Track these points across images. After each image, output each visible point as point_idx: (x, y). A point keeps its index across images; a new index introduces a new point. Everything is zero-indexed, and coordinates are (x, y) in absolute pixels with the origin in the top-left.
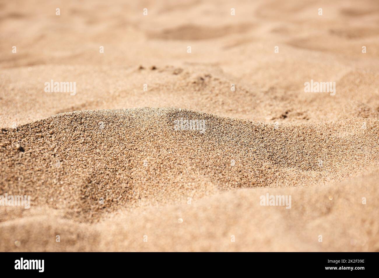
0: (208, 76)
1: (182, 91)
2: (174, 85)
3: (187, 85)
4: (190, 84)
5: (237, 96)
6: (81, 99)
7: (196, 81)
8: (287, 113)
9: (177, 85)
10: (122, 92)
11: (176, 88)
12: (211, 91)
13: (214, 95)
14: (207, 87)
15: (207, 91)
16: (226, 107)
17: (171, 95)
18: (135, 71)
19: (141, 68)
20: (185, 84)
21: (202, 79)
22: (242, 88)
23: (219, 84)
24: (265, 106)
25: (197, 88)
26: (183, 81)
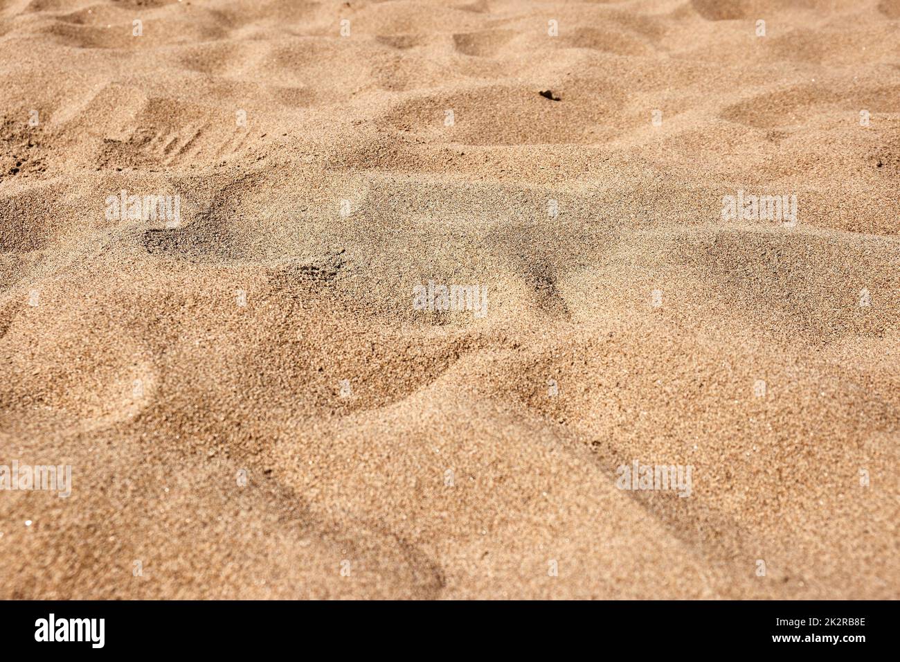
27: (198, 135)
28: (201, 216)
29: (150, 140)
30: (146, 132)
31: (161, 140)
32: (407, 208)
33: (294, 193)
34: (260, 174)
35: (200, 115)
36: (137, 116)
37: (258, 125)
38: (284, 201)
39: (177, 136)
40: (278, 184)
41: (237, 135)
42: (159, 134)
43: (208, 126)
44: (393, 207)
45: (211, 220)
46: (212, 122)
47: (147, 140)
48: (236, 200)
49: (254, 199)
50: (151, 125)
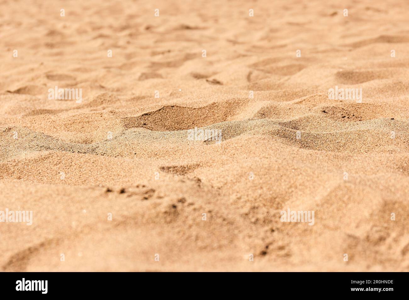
0: (182, 201)
1: (152, 225)
2: (143, 216)
3: (157, 216)
4: (161, 215)
5: (212, 227)
6: (40, 236)
7: (168, 210)
8: (267, 247)
9: (146, 216)
10: (85, 226)
11: (144, 220)
12: (184, 222)
13: (187, 227)
14: (180, 217)
15: (179, 222)
16: (200, 243)
17: (139, 231)
18: (101, 195)
19: (109, 191)
20: (155, 215)
21: (174, 207)
22: (219, 215)
23: (193, 212)
24: (244, 238)
25: (168, 219)
26: (153, 211)
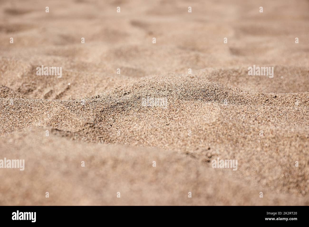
27: (68, 88)
28: (89, 125)
29: (32, 91)
30: (29, 86)
31: (40, 91)
32: (253, 121)
33: (156, 115)
34: (128, 103)
35: (68, 77)
36: (23, 76)
37: (113, 82)
38: (149, 120)
39: (52, 89)
40: (142, 110)
41: (97, 89)
42: (39, 88)
43: (74, 84)
44: (242, 120)
45: (96, 129)
46: (77, 82)
47: (30, 91)
48: (111, 119)
49: (125, 119)
50: (33, 82)
